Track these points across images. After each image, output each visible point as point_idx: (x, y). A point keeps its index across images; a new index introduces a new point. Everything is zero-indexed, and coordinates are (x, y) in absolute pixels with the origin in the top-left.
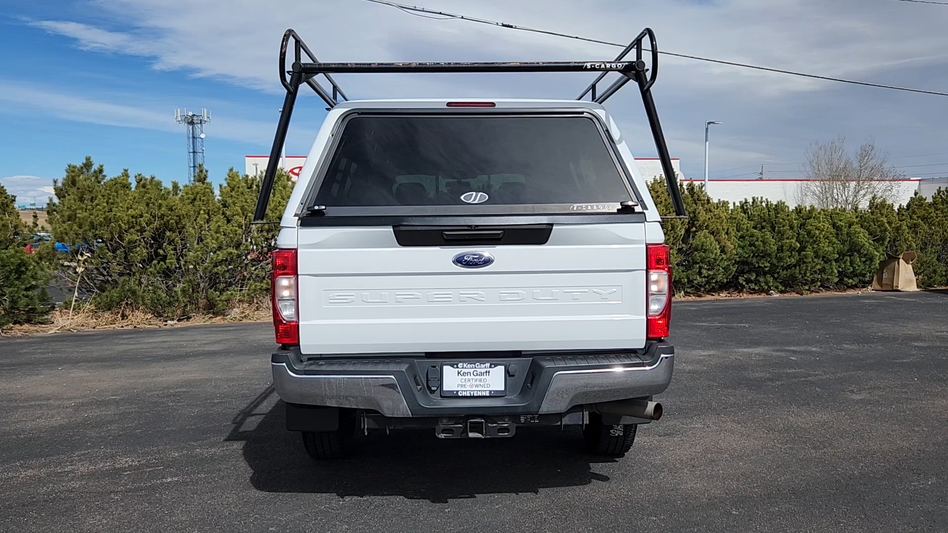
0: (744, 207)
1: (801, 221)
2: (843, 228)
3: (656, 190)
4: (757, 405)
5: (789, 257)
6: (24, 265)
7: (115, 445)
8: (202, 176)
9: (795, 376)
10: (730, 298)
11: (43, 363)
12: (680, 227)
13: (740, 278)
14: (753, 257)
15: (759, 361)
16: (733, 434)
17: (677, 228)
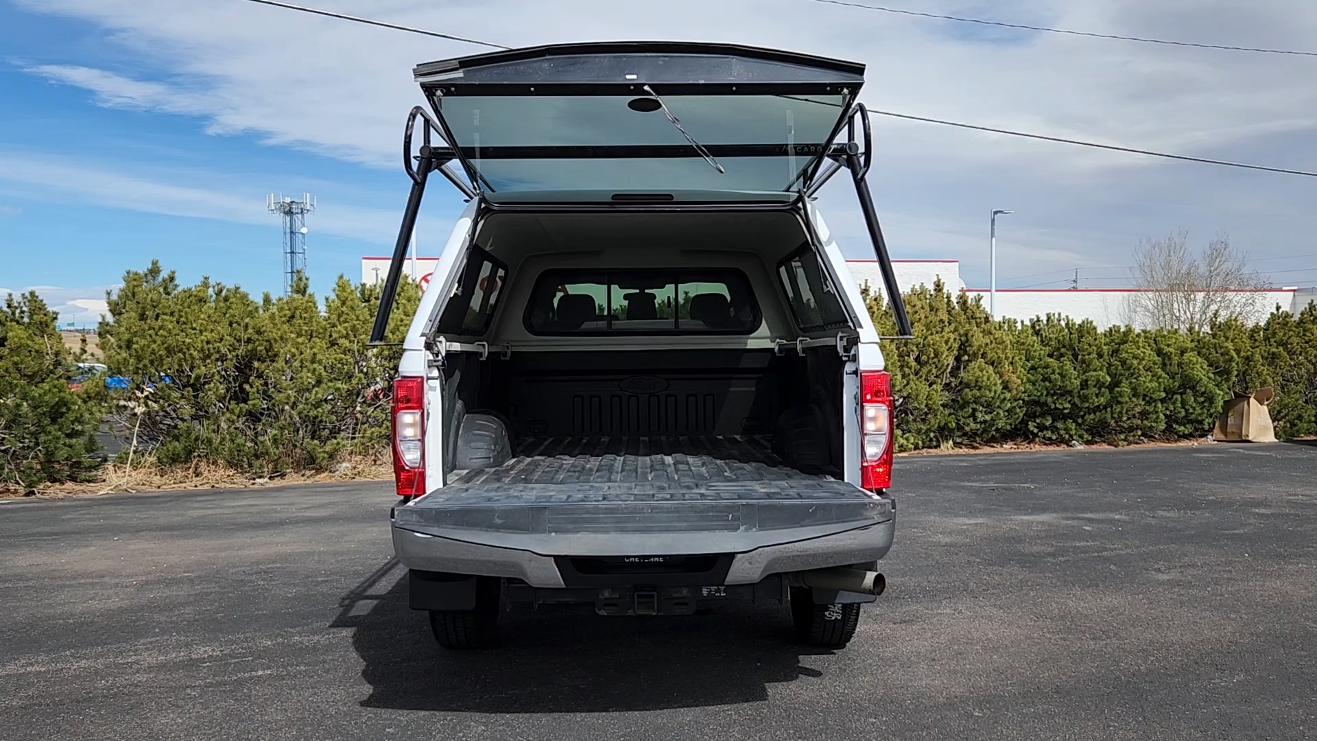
0: (1035, 327)
1: (1112, 346)
2: (1173, 356)
3: (912, 304)
4: (1028, 586)
5: (1097, 395)
6: (65, 405)
7: (190, 632)
8: (302, 285)
9: (1085, 550)
10: (1017, 450)
11: (93, 533)
12: (946, 353)
13: (1030, 423)
14: (1047, 395)
15: (1040, 531)
16: (991, 621)
17: (942, 354)
